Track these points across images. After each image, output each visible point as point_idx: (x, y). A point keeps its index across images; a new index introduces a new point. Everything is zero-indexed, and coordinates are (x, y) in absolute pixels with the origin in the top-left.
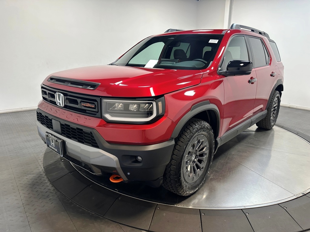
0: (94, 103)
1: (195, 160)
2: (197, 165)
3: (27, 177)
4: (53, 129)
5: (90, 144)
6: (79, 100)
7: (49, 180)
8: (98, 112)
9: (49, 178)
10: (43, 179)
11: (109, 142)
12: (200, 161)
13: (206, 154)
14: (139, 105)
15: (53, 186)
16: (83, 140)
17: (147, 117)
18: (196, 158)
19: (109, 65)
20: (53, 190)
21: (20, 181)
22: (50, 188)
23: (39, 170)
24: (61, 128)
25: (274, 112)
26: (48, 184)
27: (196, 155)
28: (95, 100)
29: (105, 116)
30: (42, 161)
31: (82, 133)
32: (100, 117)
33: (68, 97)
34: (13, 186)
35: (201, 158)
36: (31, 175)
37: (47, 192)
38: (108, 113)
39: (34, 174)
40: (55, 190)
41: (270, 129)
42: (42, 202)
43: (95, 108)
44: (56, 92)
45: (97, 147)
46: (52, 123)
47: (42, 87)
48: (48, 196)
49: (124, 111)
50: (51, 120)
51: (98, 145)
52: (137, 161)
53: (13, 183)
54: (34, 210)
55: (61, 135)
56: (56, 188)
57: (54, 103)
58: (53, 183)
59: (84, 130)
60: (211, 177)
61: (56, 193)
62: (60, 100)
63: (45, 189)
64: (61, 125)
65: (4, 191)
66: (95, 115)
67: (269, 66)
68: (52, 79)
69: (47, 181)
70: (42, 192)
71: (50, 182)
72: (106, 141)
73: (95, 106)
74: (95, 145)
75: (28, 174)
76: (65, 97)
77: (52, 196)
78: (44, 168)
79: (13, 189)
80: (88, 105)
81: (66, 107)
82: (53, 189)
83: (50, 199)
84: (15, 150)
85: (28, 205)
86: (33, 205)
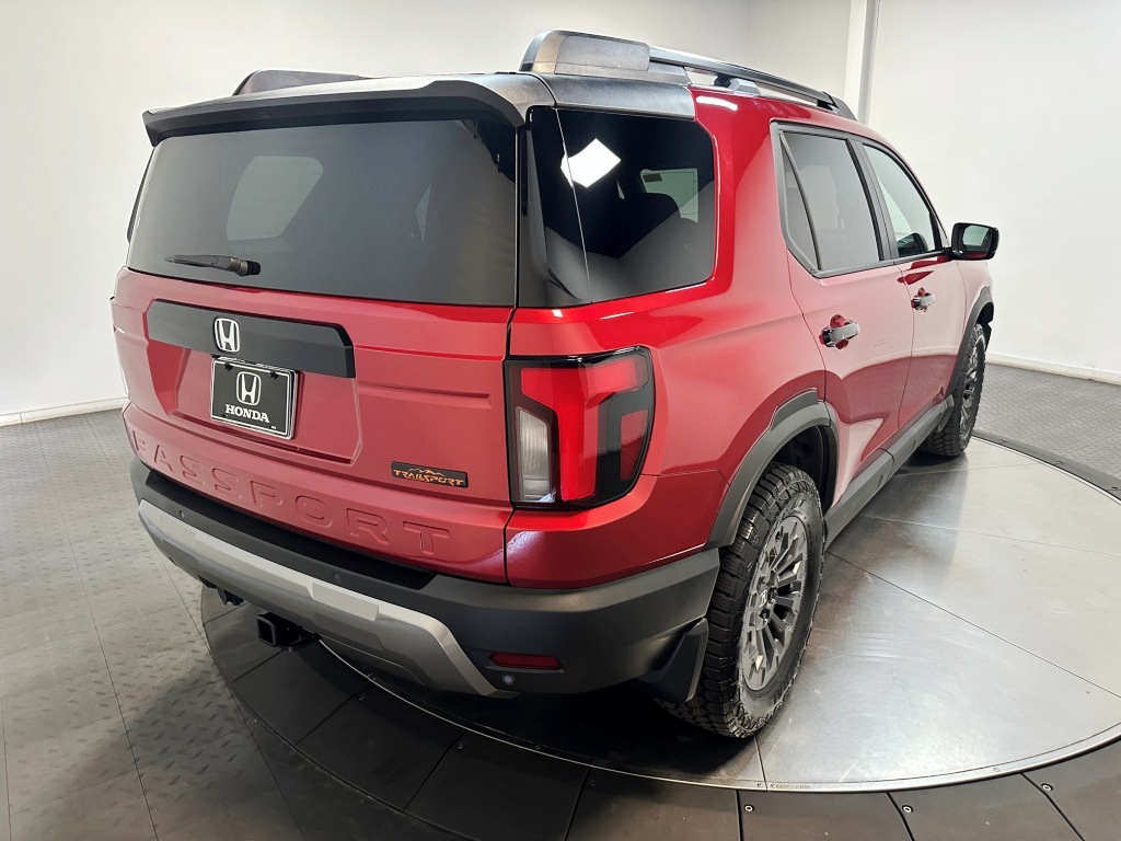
3: (148, 662)
7: (222, 672)
9: (223, 665)
15: (236, 694)
20: (235, 711)
21: (125, 675)
22: (225, 702)
23: (189, 633)
26: (220, 686)
30: (196, 601)
34: (103, 694)
36: (160, 654)
37: (214, 717)
39: (170, 649)
40: (242, 709)
42: (197, 755)
48: (219, 731)
53: (100, 683)
54: (172, 783)
56: (245, 703)
61: (245, 721)
63: (208, 704)
65: (74, 714)
69: (214, 675)
70: (197, 717)
71: (226, 678)
75: (152, 650)
77: (232, 732)
78: (204, 625)
79: (102, 705)
82: (235, 707)
83: (225, 744)
84: (105, 557)
85: (153, 763)
86: (170, 765)
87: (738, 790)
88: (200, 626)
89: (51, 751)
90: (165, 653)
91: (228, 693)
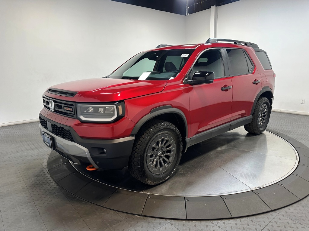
0: (71, 108)
1: (162, 155)
2: (164, 160)
4: (47, 129)
5: (69, 139)
6: (63, 105)
7: (54, 180)
8: (74, 114)
9: (54, 179)
10: (48, 180)
11: (82, 137)
12: (168, 157)
13: (173, 151)
14: (105, 108)
15: (58, 184)
16: (65, 136)
17: (111, 117)
18: (162, 153)
19: (104, 78)
20: (58, 188)
22: (55, 187)
23: (45, 173)
24: (52, 127)
25: (263, 117)
26: (54, 183)
27: (163, 152)
28: (72, 105)
29: (80, 118)
31: (64, 131)
32: (76, 118)
33: (57, 103)
34: (23, 186)
35: (168, 154)
37: (52, 190)
38: (82, 114)
40: (60, 188)
41: (259, 134)
42: (49, 198)
43: (72, 111)
44: (50, 100)
45: (73, 141)
46: (46, 124)
47: (43, 97)
48: (54, 193)
49: (93, 113)
50: (46, 122)
51: (74, 139)
52: (104, 153)
53: (22, 184)
54: (43, 204)
55: (52, 133)
56: (60, 186)
57: (49, 108)
58: (57, 182)
59: (65, 129)
60: (181, 172)
61: (61, 190)
62: (52, 105)
63: (51, 187)
64: (52, 125)
65: (16, 191)
66: (73, 116)
67: (252, 74)
68: (50, 90)
69: (52, 181)
70: (48, 190)
71: (55, 181)
72: (80, 136)
73: (73, 110)
74: (72, 140)
76: (55, 103)
77: (58, 193)
79: (23, 189)
80: (69, 109)
81: (56, 111)
83: (56, 195)
84: (21, 157)
85: (38, 200)
86: (42, 200)
87: (185, 197)
88: (48, 171)
89: (10, 199)
90: (39, 177)
91: (56, 185)
